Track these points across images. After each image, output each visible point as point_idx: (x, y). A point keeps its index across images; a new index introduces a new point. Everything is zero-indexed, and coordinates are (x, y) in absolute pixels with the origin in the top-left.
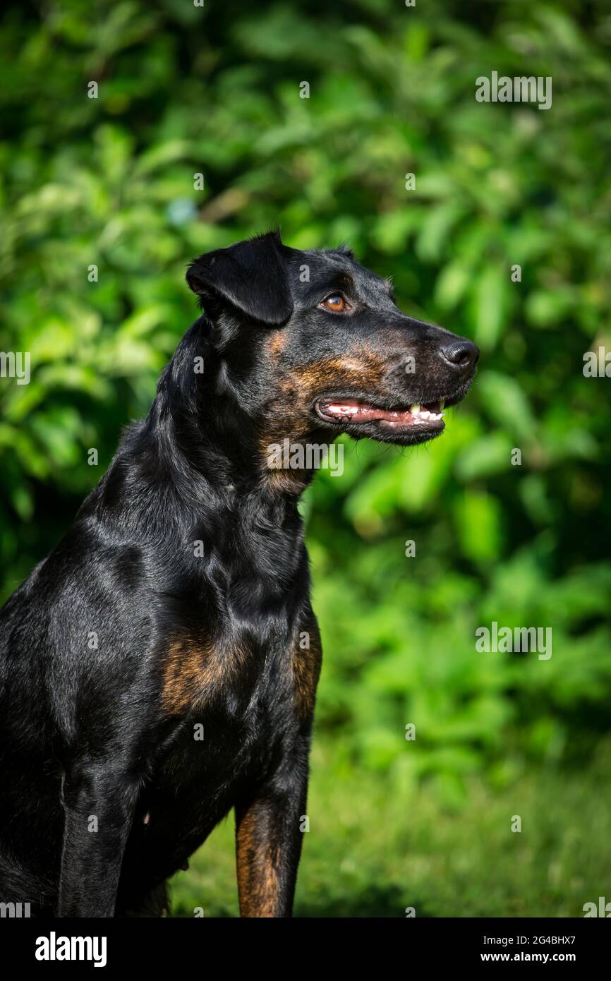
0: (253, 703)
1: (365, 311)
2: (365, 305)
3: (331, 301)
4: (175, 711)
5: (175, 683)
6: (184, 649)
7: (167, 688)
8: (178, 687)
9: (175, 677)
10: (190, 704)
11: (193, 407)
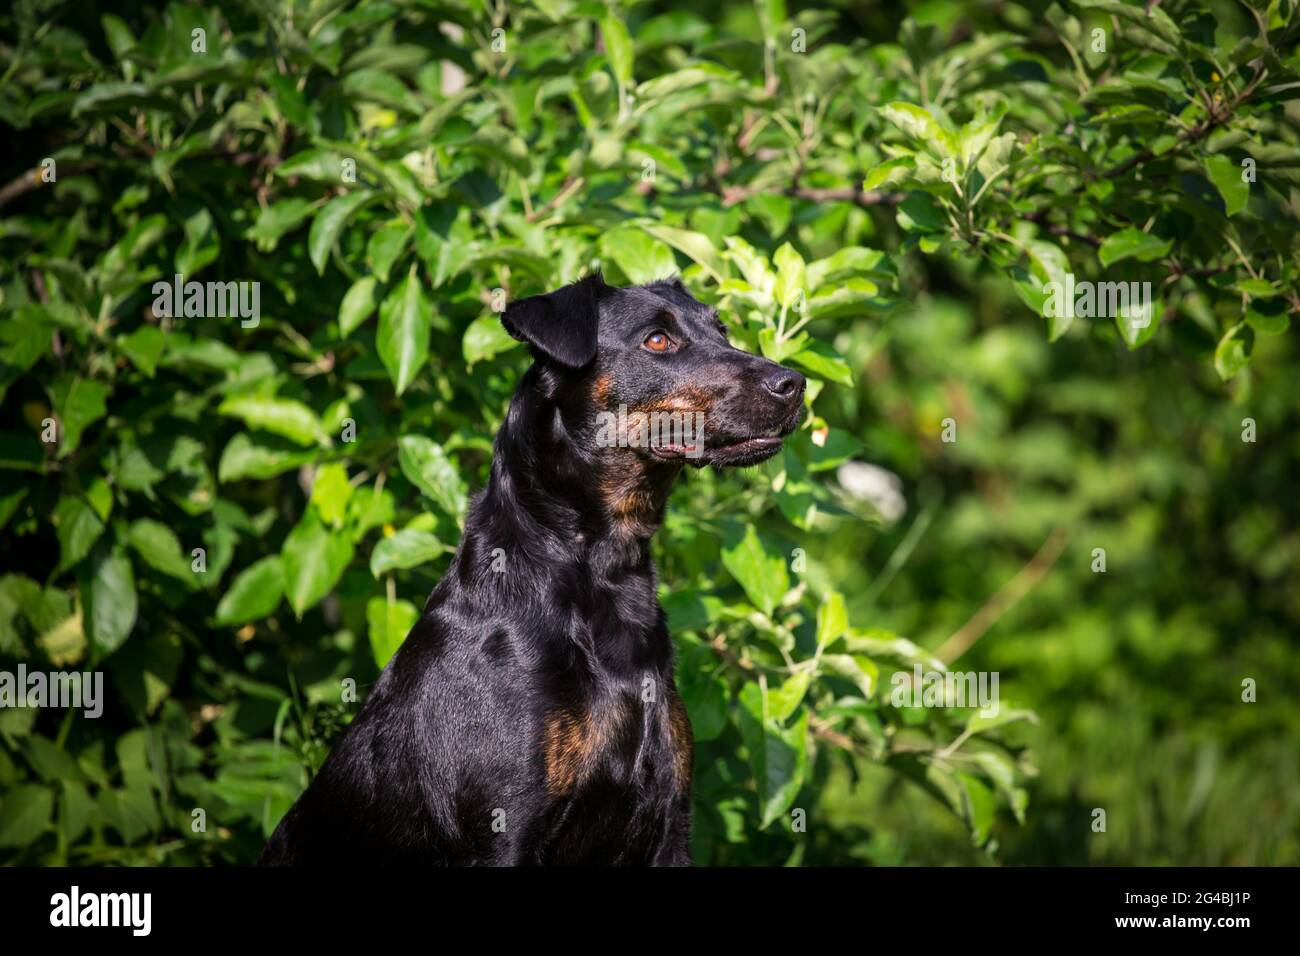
0: (638, 764)
1: (688, 346)
2: (689, 339)
3: (655, 340)
4: (563, 792)
5: (558, 764)
6: (563, 726)
7: (551, 771)
8: (563, 767)
9: (558, 758)
10: (575, 780)
11: (531, 460)
